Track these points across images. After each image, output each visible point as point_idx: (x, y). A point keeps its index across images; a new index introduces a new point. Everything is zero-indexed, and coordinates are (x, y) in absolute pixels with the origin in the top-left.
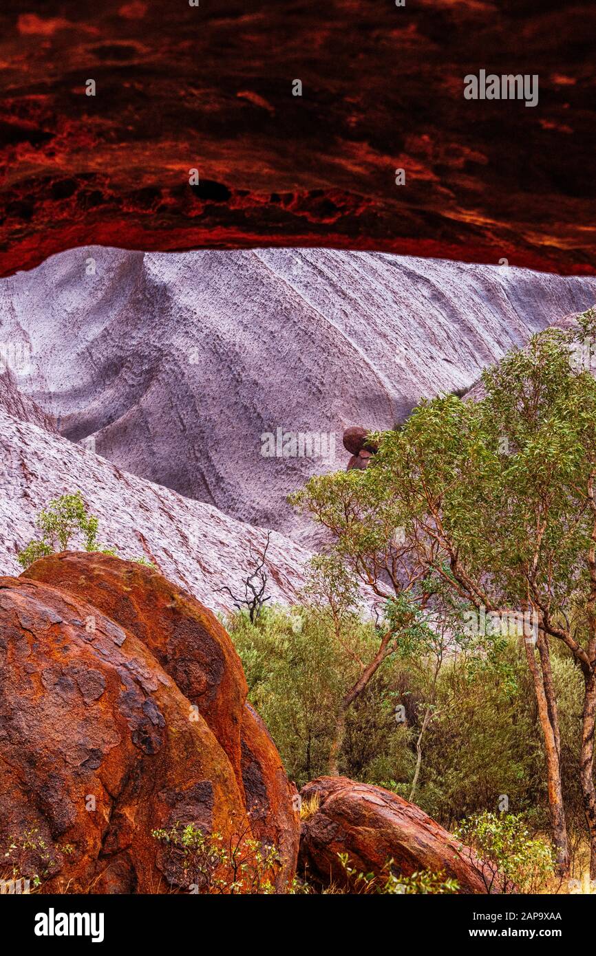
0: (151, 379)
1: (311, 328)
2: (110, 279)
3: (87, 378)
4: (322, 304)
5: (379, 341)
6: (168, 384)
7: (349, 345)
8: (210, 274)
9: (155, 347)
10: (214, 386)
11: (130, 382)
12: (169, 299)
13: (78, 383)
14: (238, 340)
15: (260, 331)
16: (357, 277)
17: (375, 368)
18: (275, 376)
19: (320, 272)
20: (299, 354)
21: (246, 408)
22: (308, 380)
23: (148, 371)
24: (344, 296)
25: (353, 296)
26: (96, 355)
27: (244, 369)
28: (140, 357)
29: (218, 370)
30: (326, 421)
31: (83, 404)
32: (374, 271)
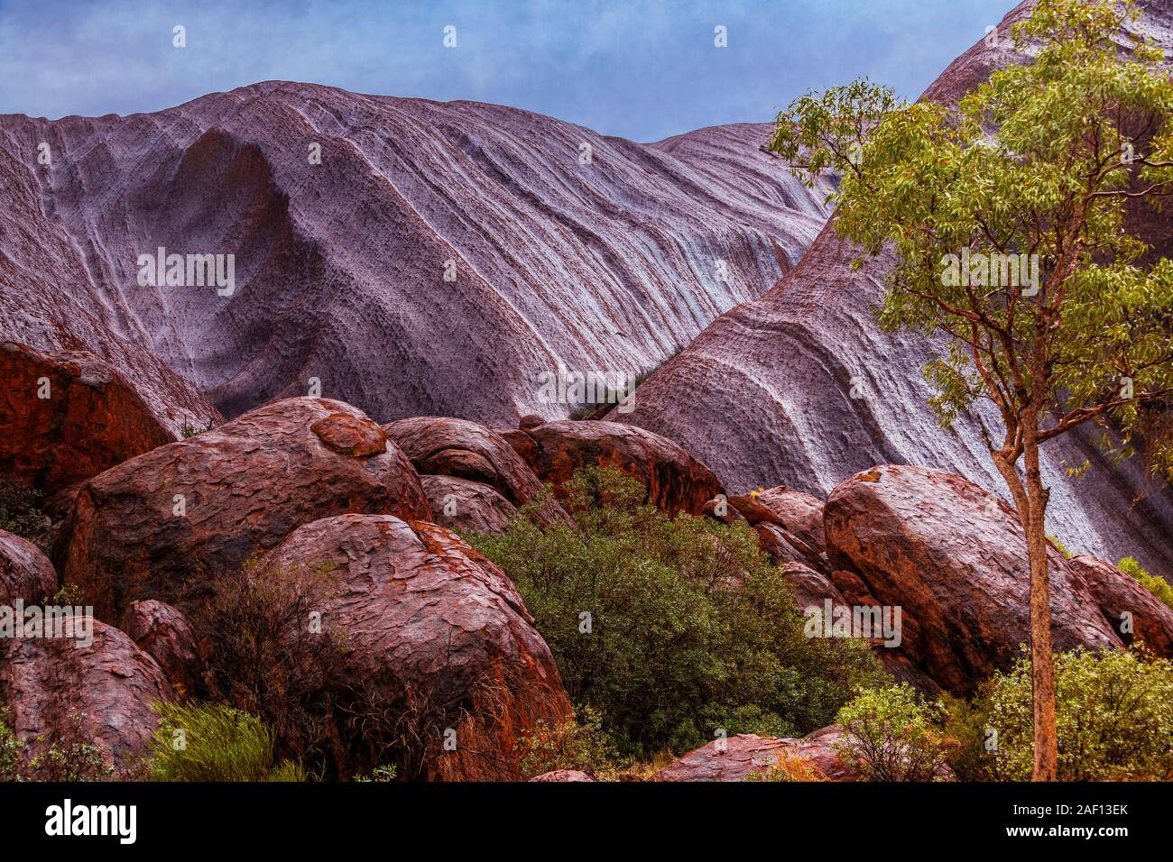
0: (309, 351)
1: (480, 302)
2: (247, 227)
3: (231, 344)
4: (488, 272)
5: (551, 315)
6: (328, 359)
7: (520, 320)
8: (364, 232)
9: (310, 314)
10: (379, 363)
11: (283, 352)
12: (320, 258)
13: (220, 348)
14: (401, 312)
15: (425, 303)
16: (525, 239)
17: (547, 346)
18: (442, 354)
19: (486, 234)
20: (468, 331)
21: (415, 388)
22: (479, 360)
23: (302, 342)
24: (513, 263)
25: (521, 261)
26: (239, 317)
27: (410, 346)
28: (293, 324)
29: (383, 346)
30: (499, 404)
31: (228, 374)
32: (542, 232)
